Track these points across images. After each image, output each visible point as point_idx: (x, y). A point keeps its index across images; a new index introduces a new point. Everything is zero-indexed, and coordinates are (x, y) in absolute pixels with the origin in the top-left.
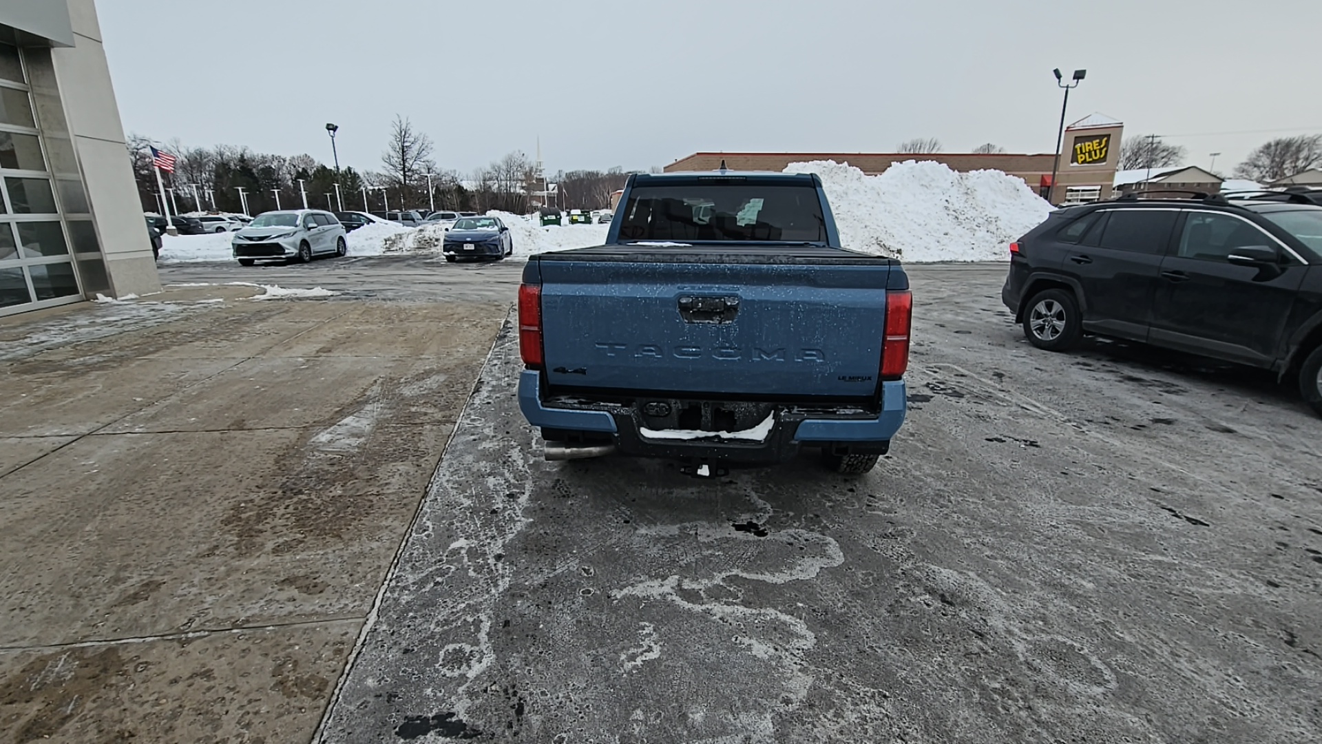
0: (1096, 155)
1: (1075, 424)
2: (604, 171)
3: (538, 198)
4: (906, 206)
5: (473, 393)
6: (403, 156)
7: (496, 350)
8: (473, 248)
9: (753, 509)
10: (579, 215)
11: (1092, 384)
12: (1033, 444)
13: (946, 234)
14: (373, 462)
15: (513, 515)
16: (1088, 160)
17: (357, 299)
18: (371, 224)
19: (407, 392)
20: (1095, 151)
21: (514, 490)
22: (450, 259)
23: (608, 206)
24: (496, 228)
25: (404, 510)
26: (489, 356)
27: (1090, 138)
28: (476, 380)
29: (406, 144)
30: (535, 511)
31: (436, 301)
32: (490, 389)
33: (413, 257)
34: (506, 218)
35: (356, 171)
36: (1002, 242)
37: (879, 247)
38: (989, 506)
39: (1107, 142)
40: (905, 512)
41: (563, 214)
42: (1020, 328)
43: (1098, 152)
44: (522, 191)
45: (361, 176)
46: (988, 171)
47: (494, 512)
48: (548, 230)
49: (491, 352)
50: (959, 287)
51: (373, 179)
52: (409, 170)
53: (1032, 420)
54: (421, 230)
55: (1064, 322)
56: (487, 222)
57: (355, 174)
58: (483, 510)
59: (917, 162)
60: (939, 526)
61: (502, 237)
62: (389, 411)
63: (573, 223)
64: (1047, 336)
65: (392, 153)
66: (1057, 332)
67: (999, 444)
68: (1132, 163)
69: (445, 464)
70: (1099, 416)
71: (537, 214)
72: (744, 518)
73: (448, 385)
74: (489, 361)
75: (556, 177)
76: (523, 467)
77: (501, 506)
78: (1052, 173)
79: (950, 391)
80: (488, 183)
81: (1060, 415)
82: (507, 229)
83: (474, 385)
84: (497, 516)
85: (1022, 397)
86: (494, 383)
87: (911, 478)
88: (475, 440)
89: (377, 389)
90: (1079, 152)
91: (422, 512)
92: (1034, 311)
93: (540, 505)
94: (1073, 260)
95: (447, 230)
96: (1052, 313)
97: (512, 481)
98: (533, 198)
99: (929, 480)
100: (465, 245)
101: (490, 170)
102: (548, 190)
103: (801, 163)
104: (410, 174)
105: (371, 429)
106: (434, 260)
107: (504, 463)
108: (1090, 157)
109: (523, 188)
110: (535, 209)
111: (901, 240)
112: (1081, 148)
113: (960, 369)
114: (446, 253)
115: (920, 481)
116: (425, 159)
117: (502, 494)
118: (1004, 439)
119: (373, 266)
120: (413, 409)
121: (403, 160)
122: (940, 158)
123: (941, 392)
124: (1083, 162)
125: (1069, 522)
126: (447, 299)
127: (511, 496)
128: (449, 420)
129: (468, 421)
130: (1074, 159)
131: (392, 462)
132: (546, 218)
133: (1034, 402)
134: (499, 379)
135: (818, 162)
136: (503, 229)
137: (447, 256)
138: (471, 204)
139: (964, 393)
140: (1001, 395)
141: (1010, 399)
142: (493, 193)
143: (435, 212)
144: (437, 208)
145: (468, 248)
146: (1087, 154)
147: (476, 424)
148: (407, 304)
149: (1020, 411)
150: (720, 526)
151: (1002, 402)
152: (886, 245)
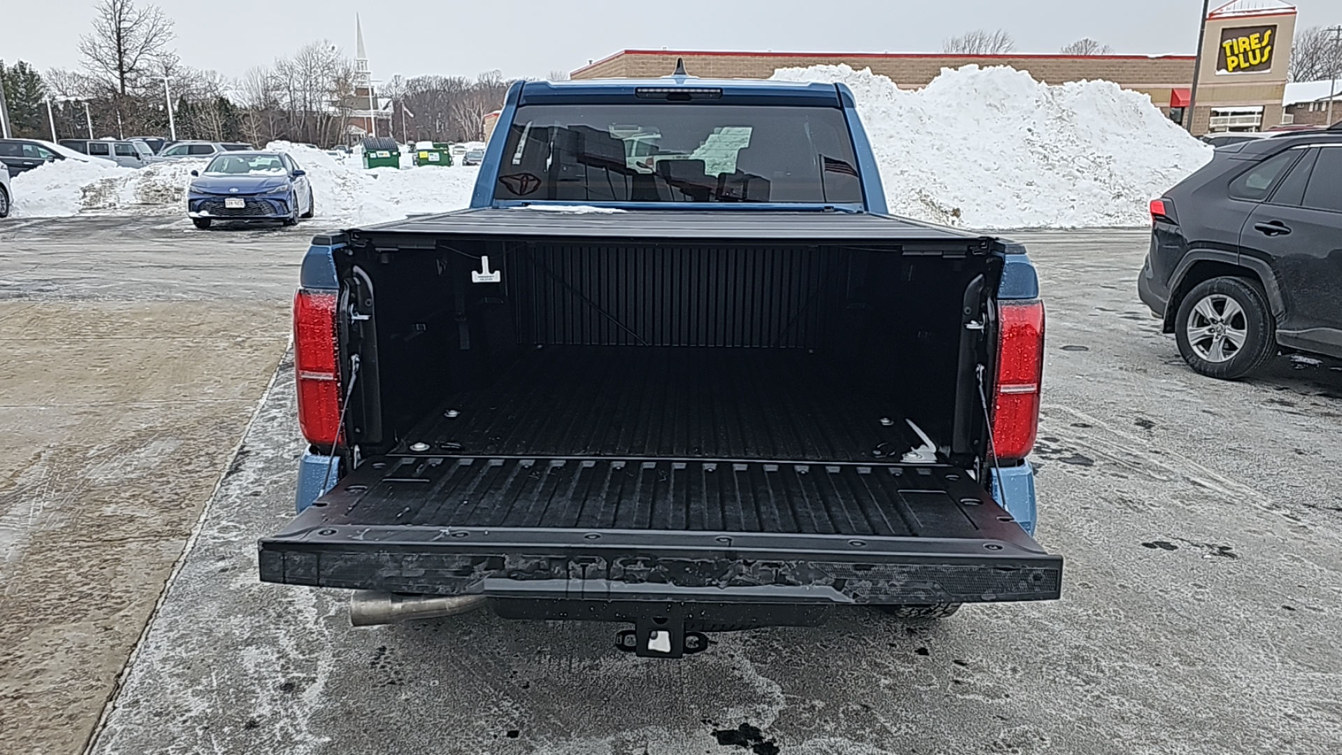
0: (1255, 58)
1: (1288, 512)
2: (472, 79)
3: (361, 122)
4: (965, 139)
5: (229, 474)
6: (119, 45)
7: (276, 390)
8: (243, 206)
9: (749, 697)
10: (429, 151)
11: (1305, 440)
12: (1223, 551)
13: (1030, 184)
14: (15, 627)
15: (291, 730)
16: (1243, 65)
17: (20, 296)
18: (57, 161)
19: (98, 475)
20: (1254, 51)
21: (295, 674)
22: (202, 224)
23: (477, 137)
24: (283, 172)
25: (67, 730)
26: (262, 402)
27: (1247, 31)
28: (236, 449)
29: (123, 25)
30: (333, 719)
31: (169, 299)
32: (260, 466)
33: (134, 220)
34: (302, 154)
35: (34, 69)
36: (1119, 196)
37: (923, 206)
38: (1170, 677)
39: (1272, 37)
40: (1023, 695)
41: (404, 149)
42: (1170, 341)
43: (1258, 52)
44: (332, 109)
45: (44, 78)
46: (1092, 82)
47: (252, 725)
48: (375, 177)
49: (266, 395)
50: (1059, 271)
51: (66, 84)
52: (131, 69)
53: (1214, 507)
54: (149, 174)
55: (1245, 331)
56: (268, 161)
57: (32, 73)
58: (230, 721)
59: (981, 68)
60: (1089, 721)
61: (295, 186)
62: (59, 517)
63: (420, 164)
64: (1216, 356)
65: (99, 40)
66: (1233, 348)
67: (1166, 553)
68: (1306, 72)
69: (160, 623)
70: (1325, 496)
71: (358, 148)
72: (733, 718)
73: (181, 459)
74: (261, 412)
75: (390, 86)
76: (316, 623)
77: (266, 710)
78: (1190, 86)
79: (1068, 455)
80: (272, 94)
81: (1259, 495)
82: (303, 173)
83: (231, 460)
84: (257, 734)
85: (1190, 464)
86: (270, 453)
87: (1024, 623)
88: (224, 570)
89: (39, 471)
90: (1228, 53)
91: (105, 732)
92: (1193, 312)
93: (343, 704)
94: (1258, 228)
95: (195, 173)
96: (1224, 316)
97: (293, 654)
98: (350, 121)
99: (1058, 627)
100: (227, 201)
101: (275, 73)
102: (376, 107)
103: (795, 69)
104: (133, 75)
105: (17, 554)
106: (173, 226)
107: (280, 616)
108: (1246, 60)
109: (333, 104)
110: (356, 139)
111: (959, 194)
112: (1232, 47)
113: (1080, 414)
114: (194, 214)
115: (1041, 630)
116: (159, 50)
117: (270, 682)
118: (1173, 543)
119: (56, 235)
120: (108, 510)
121: (119, 51)
122: (1016, 61)
123: (1054, 456)
124: (1234, 69)
125: (1318, 706)
126: (190, 296)
127: (288, 687)
128: (177, 531)
129: (215, 532)
130: (1222, 64)
131: (54, 622)
132: (373, 155)
133: (1212, 473)
134: (279, 446)
135: (823, 67)
136: (297, 174)
137: (195, 219)
138: (244, 129)
139: (1093, 457)
140: (1155, 460)
141: (1170, 467)
142: (282, 111)
143: (176, 142)
144: (182, 134)
145: (234, 206)
146: (1241, 56)
147: (232, 536)
148: (115, 306)
149: (1191, 490)
150: (690, 734)
151: (1160, 472)
152: (935, 201)
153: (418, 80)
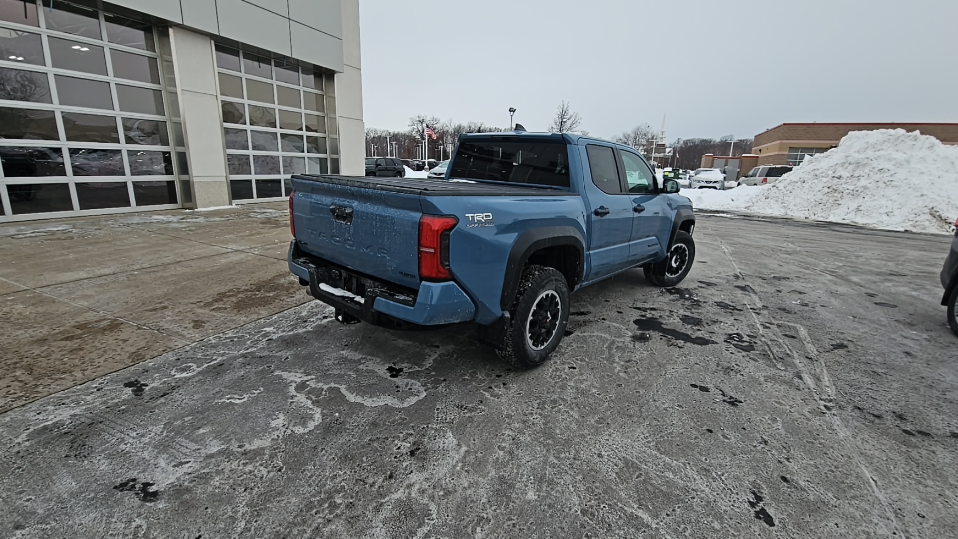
1: (831, 405)
6: (561, 127)
10: (670, 172)
12: (735, 402)
29: (564, 120)
67: (696, 391)
81: (832, 393)
101: (621, 137)
102: (665, 152)
118: (712, 390)
123: (734, 342)
133: (825, 376)
140: (798, 361)
141: (801, 366)
149: (788, 378)
151: (785, 366)
152: (943, 216)
153: (689, 140)
